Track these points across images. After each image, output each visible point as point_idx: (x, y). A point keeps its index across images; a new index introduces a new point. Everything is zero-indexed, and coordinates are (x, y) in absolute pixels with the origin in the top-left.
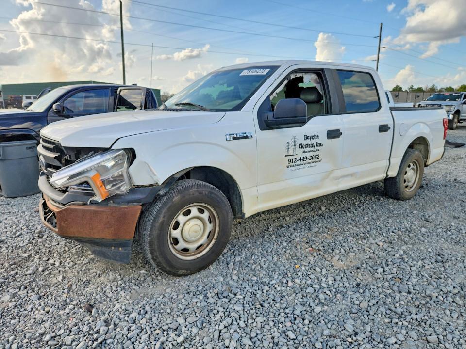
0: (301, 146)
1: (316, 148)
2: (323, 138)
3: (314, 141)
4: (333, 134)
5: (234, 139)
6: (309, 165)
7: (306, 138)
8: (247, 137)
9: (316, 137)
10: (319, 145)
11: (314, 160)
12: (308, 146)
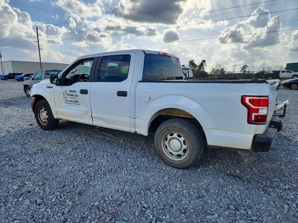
0: (69, 95)
1: (75, 97)
2: (78, 93)
3: (74, 94)
4: (84, 92)
5: (48, 88)
6: (75, 105)
7: (70, 91)
8: (50, 88)
9: (75, 91)
10: (76, 96)
11: (76, 103)
12: (72, 95)
